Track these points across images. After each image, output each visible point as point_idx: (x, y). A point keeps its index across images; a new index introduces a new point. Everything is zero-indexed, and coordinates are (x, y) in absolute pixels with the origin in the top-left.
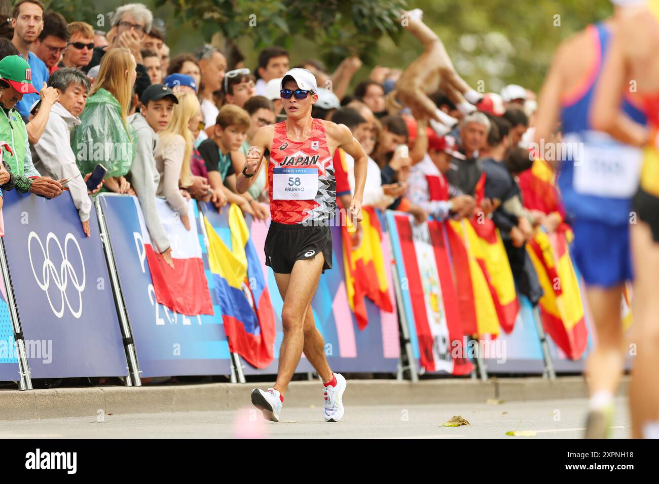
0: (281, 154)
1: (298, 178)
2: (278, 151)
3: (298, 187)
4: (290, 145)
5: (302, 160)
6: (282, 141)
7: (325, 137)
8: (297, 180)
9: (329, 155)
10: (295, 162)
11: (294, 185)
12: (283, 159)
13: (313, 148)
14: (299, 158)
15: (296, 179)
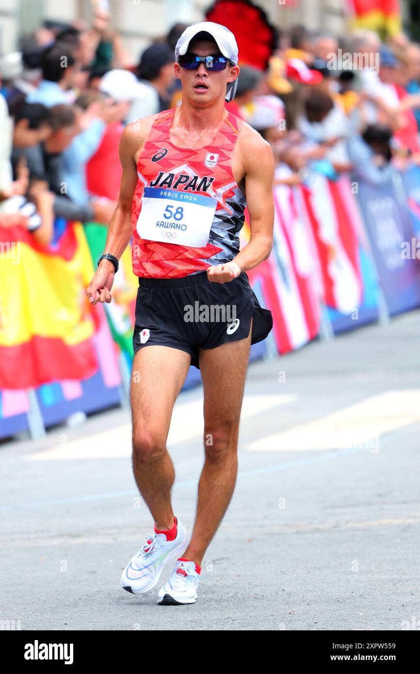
0: (151, 166)
4: (172, 152)
5: (186, 181)
6: (158, 144)
8: (180, 210)
9: (231, 179)
10: (174, 181)
11: (172, 218)
12: (154, 176)
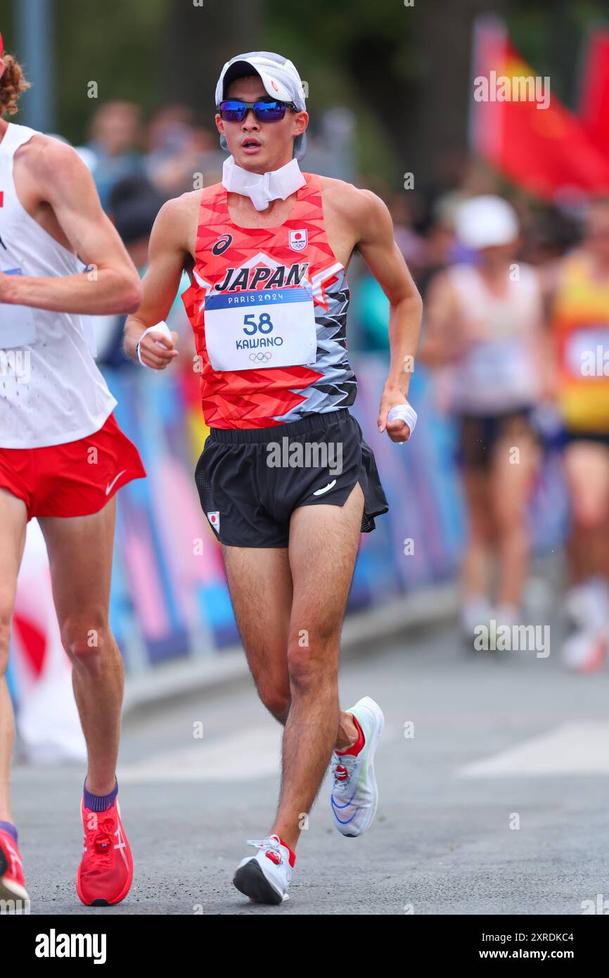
1: (265, 315)
2: (209, 256)
3: (269, 336)
7: (322, 218)
13: (294, 245)
14: (259, 271)
15: (261, 318)
